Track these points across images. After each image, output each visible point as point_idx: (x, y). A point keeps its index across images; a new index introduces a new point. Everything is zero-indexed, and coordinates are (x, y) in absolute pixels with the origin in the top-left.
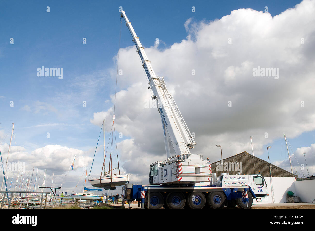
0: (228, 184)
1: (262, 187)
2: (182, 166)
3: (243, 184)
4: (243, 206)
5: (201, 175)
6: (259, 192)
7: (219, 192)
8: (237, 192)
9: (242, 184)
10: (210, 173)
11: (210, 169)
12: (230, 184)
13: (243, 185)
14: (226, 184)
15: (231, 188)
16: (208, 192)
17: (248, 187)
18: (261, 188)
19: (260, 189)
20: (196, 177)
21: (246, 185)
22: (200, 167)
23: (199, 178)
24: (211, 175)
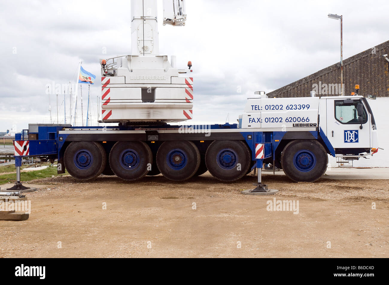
0: (256, 120)
1: (360, 131)
2: (108, 86)
3: (301, 122)
4: (296, 176)
5: (158, 105)
6: (346, 142)
7: (233, 142)
8: (282, 140)
9: (297, 122)
10: (186, 99)
11: (186, 90)
12: (263, 121)
13: (301, 125)
14: (254, 120)
15: (264, 132)
16: (204, 141)
17: (314, 129)
18: (357, 131)
19: (352, 136)
20: (146, 110)
21: (309, 124)
22: (157, 87)
23: (154, 111)
24: (189, 105)
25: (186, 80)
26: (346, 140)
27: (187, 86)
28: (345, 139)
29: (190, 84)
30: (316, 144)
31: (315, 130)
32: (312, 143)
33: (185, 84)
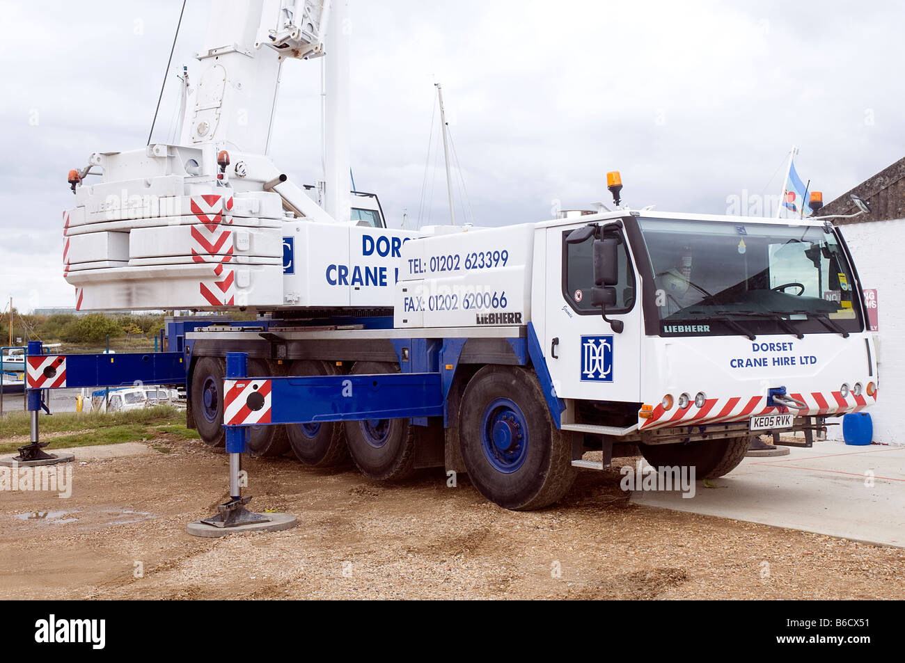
0: (416, 304)
1: (616, 339)
3: (491, 309)
6: (584, 377)
8: (458, 364)
9: (483, 310)
10: (194, 254)
11: (194, 230)
12: (426, 306)
13: (492, 319)
14: (413, 303)
17: (513, 332)
18: (610, 340)
19: (599, 357)
20: (124, 285)
21: (507, 316)
22: (133, 228)
23: (138, 288)
24: (203, 270)
25: (193, 204)
26: (586, 372)
27: (195, 219)
28: (583, 369)
29: (204, 212)
30: (524, 382)
31: (518, 336)
32: (516, 377)
33: (192, 213)
